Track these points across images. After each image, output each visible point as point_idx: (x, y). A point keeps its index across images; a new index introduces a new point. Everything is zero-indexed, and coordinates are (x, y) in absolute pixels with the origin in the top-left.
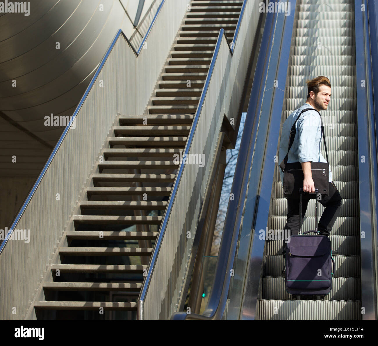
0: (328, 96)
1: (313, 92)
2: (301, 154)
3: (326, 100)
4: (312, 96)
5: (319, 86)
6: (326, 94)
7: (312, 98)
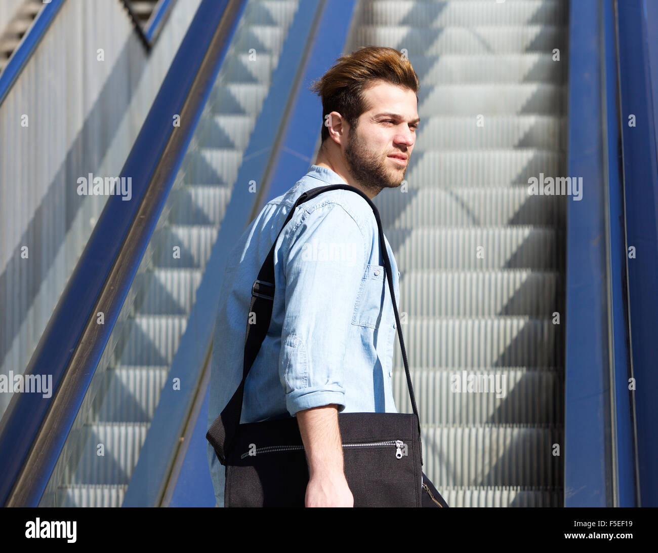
0: (405, 125)
1: (338, 114)
2: (294, 375)
3: (397, 145)
4: (338, 133)
5: (365, 86)
6: (395, 120)
7: (338, 139)
